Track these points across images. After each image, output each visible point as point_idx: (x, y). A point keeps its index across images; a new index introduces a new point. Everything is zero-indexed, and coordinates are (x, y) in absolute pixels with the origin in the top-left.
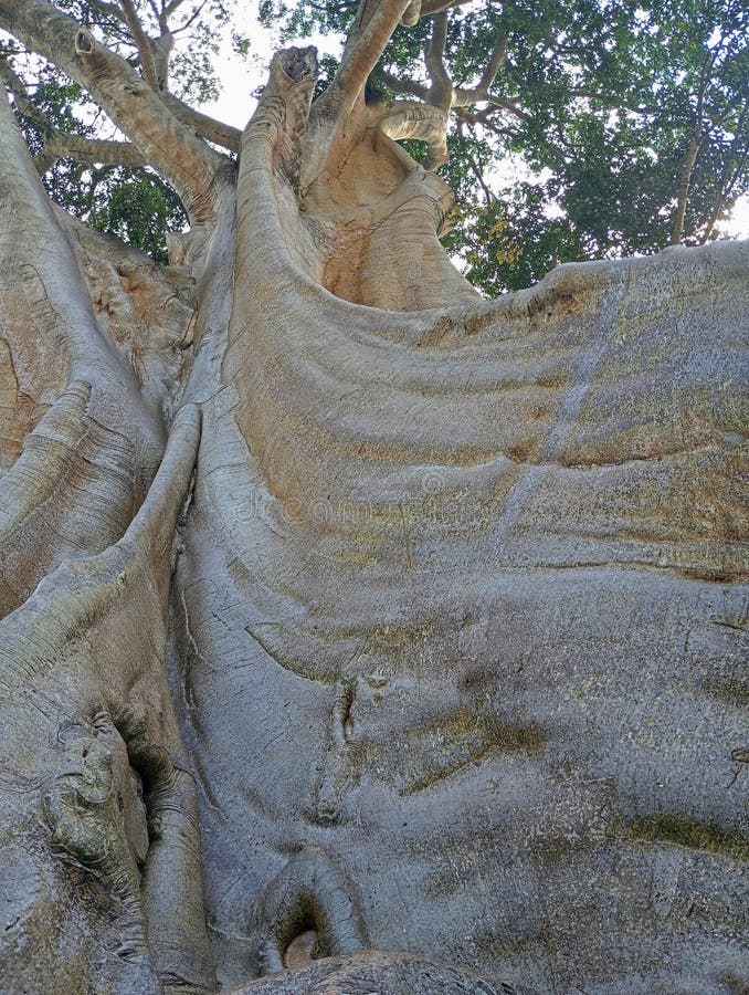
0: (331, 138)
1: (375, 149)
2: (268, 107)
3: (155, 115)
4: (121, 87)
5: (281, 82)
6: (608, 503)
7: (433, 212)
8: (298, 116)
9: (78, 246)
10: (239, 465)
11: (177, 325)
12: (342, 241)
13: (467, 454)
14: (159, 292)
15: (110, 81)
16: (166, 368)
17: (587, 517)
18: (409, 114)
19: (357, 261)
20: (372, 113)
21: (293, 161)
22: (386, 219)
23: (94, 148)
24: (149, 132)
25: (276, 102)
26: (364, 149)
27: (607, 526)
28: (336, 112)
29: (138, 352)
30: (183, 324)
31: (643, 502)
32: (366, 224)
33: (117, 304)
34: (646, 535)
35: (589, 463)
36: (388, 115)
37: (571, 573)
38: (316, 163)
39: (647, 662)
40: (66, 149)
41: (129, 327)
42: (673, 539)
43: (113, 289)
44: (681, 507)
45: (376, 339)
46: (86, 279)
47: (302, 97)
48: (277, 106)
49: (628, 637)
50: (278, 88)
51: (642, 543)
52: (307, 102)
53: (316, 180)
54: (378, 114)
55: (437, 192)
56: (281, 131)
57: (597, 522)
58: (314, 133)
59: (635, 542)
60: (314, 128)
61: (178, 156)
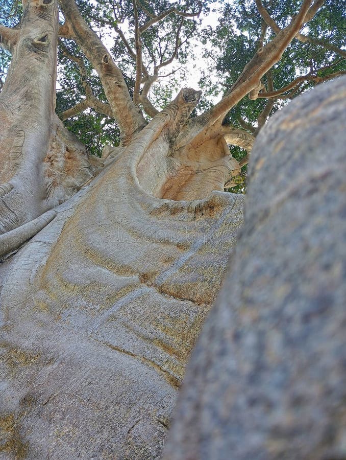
0: (198, 132)
1: (217, 143)
2: (170, 108)
3: (124, 97)
4: (114, 82)
5: (180, 100)
6: (161, 320)
7: (227, 174)
8: (183, 116)
9: (54, 133)
10: (48, 243)
11: (82, 180)
12: (181, 172)
13: (124, 269)
14: (81, 163)
15: (111, 78)
16: (64, 195)
17: (146, 324)
18: (241, 135)
19: (183, 183)
20: (223, 129)
21: (174, 134)
22: (205, 170)
23: (104, 107)
24: (118, 103)
25: (175, 107)
26: (212, 141)
27: (152, 333)
28: (206, 123)
29: (54, 184)
30: (84, 180)
31: (177, 326)
32: (195, 169)
33: (57, 161)
34: (167, 347)
35: (171, 294)
36: (230, 133)
37: (116, 355)
38: (188, 140)
39: (104, 430)
40: (93, 104)
41: (57, 172)
42: (178, 355)
43: (59, 154)
44: (192, 336)
45: (138, 206)
46: (50, 147)
47: (187, 109)
48: (174, 109)
49: (107, 408)
50: (178, 102)
51: (162, 351)
52: (189, 112)
53: (184, 146)
54: (226, 131)
55: (233, 167)
56: (172, 119)
57: (148, 329)
58: (192, 128)
59: (160, 349)
60: (193, 126)
61: (126, 116)
